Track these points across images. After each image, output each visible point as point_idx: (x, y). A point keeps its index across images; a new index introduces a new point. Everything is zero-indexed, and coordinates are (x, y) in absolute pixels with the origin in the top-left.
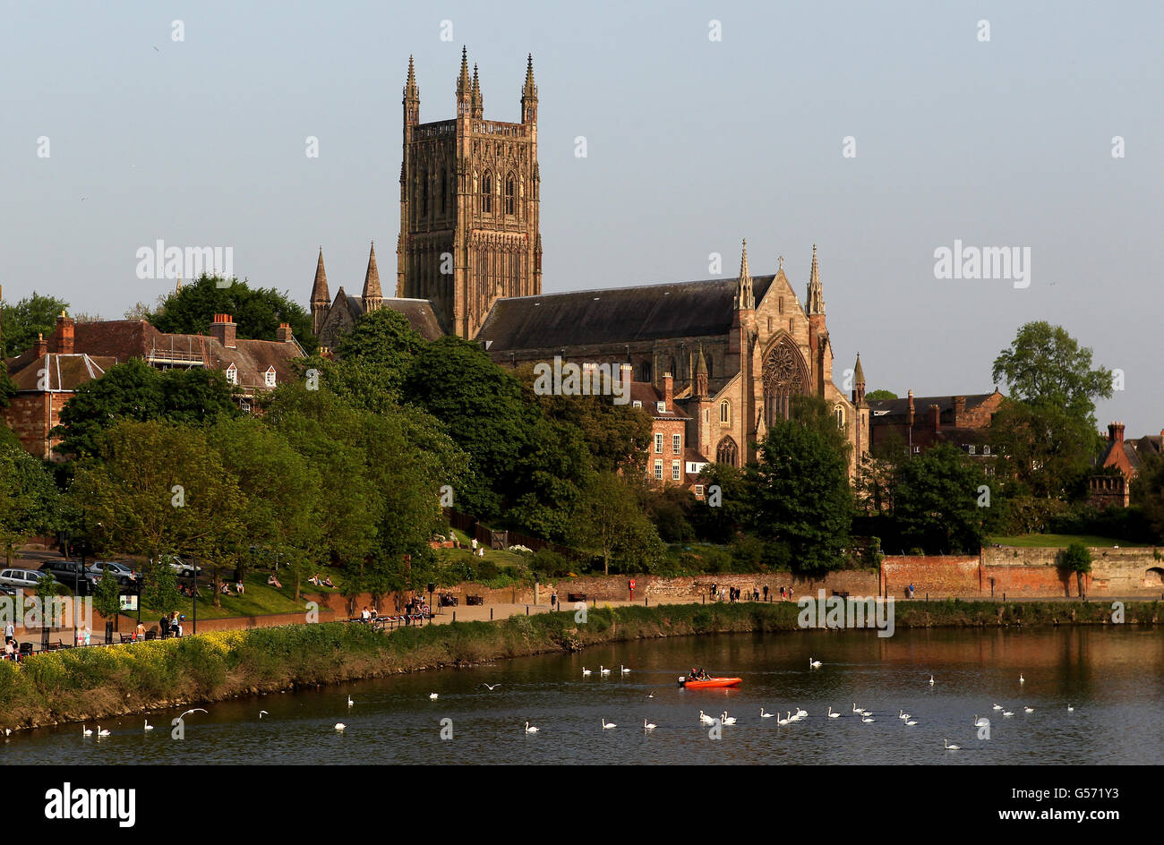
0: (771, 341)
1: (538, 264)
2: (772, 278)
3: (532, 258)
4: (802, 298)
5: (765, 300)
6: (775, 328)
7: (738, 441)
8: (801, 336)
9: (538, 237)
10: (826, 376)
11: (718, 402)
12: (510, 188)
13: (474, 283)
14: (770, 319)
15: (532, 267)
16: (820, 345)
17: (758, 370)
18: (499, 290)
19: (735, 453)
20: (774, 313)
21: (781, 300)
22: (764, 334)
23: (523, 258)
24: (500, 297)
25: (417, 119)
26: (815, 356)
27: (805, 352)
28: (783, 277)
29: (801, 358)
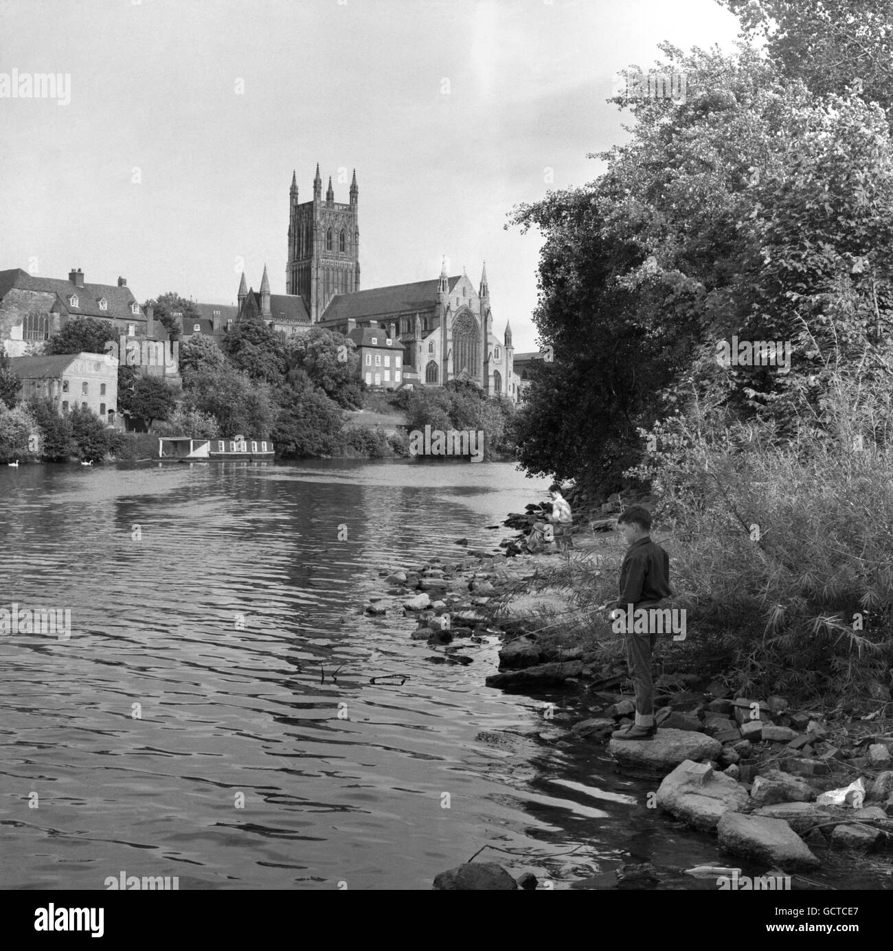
0: (457, 311)
1: (357, 278)
2: (459, 277)
3: (354, 274)
4: (477, 288)
5: (455, 288)
6: (461, 304)
7: (438, 363)
8: (475, 309)
9: (357, 264)
10: (488, 331)
11: (427, 341)
12: (342, 238)
13: (321, 286)
14: (458, 299)
15: (354, 281)
16: (486, 314)
17: (449, 325)
18: (336, 291)
19: (436, 370)
20: (460, 296)
21: (464, 289)
22: (454, 308)
23: (349, 275)
24: (336, 294)
25: (297, 202)
26: (483, 320)
27: (478, 318)
28: (466, 277)
29: (475, 321)
